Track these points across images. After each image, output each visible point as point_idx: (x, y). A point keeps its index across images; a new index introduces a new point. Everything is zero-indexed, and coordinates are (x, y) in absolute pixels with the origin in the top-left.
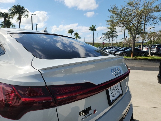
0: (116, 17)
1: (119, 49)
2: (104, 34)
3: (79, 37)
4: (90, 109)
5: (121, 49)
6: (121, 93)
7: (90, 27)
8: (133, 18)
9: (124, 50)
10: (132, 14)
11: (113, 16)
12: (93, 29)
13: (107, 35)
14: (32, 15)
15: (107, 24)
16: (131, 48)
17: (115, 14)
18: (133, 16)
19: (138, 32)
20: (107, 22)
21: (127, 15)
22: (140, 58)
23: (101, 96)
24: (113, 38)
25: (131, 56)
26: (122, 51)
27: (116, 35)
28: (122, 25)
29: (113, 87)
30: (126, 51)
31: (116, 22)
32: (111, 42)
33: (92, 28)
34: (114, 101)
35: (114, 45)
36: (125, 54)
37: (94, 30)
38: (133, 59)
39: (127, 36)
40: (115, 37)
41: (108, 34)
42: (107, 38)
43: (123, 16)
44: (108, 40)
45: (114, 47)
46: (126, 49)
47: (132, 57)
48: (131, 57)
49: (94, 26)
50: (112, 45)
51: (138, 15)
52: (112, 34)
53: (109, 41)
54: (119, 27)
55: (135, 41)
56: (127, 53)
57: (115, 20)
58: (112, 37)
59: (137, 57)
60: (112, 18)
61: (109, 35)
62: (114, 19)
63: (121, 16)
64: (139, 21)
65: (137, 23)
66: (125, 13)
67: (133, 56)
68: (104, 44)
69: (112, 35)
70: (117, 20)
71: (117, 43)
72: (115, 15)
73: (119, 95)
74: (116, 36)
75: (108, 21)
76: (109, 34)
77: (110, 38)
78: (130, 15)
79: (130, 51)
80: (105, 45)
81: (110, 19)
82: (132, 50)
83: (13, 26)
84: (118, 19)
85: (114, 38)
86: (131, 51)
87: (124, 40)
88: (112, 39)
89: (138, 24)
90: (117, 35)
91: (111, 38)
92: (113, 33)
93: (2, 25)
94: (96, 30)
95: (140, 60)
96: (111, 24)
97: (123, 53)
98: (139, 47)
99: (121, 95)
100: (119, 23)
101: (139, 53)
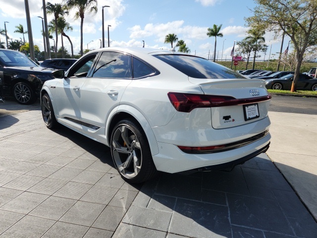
0: (266, 10)
1: (267, 75)
2: (238, 44)
3: (187, 49)
4: (229, 117)
5: (272, 76)
6: (258, 115)
7: (209, 30)
8: (300, 14)
9: (278, 76)
10: (300, 6)
11: (261, 8)
12: (215, 33)
13: (244, 45)
14: (103, 7)
15: (247, 24)
16: (293, 73)
17: (264, 4)
18: (302, 8)
19: (313, 40)
20: (247, 20)
21: (288, 6)
22: (309, 93)
23: (239, 109)
24: (257, 52)
25: (290, 90)
26: (272, 80)
27: (265, 46)
28: (278, 27)
29: (249, 107)
30: (282, 78)
31: (265, 20)
32: (251, 60)
33: (214, 30)
34: (250, 119)
35: (258, 67)
36: (278, 85)
37: (218, 35)
38: (293, 95)
39: (288, 48)
40: (261, 50)
41: (247, 43)
42: (243, 52)
43: (281, 9)
44: (246, 56)
45: (258, 71)
46: (282, 76)
47: (293, 91)
48: (291, 92)
49: (218, 27)
50: (254, 66)
51: (311, 8)
52: (255, 44)
53: (249, 58)
54: (270, 31)
55: (302, 59)
56: (283, 83)
57: (264, 17)
58: (255, 50)
59: (302, 91)
60: (258, 12)
61: (248, 46)
62: (262, 14)
63: (276, 8)
64: (314, 19)
65: (309, 23)
66: (285, 3)
67: (295, 90)
68: (237, 65)
69: (256, 46)
70: (267, 18)
71: (265, 63)
72: (264, 6)
73: (255, 116)
74: (263, 47)
75: (249, 19)
76: (250, 43)
77: (250, 51)
78: (296, 8)
79: (290, 80)
80: (239, 67)
81: (254, 16)
82: (293, 77)
83: (68, 28)
84: (271, 14)
85: (259, 53)
86: (292, 80)
87: (280, 58)
88: (255, 53)
89: (311, 25)
90: (267, 45)
91: (252, 53)
92: (258, 41)
93: (52, 26)
94: (221, 35)
95: (308, 96)
96: (256, 24)
97: (275, 83)
98: (312, 71)
99: (257, 117)
100: (271, 23)
101: (308, 84)
